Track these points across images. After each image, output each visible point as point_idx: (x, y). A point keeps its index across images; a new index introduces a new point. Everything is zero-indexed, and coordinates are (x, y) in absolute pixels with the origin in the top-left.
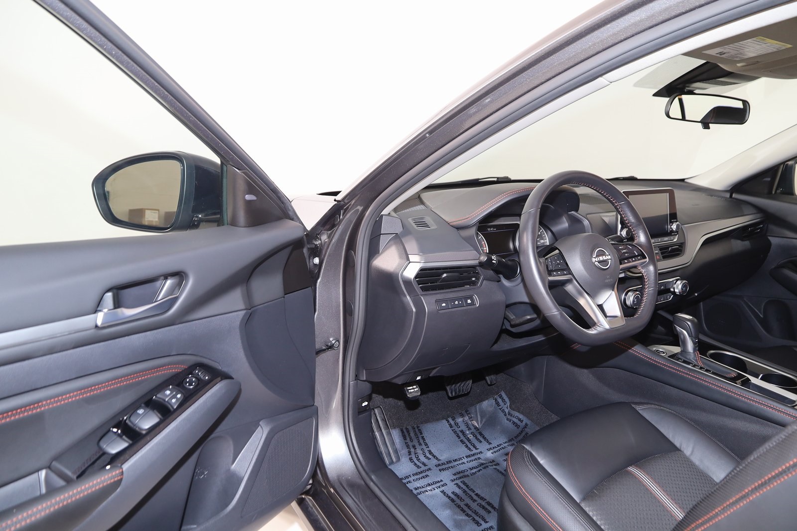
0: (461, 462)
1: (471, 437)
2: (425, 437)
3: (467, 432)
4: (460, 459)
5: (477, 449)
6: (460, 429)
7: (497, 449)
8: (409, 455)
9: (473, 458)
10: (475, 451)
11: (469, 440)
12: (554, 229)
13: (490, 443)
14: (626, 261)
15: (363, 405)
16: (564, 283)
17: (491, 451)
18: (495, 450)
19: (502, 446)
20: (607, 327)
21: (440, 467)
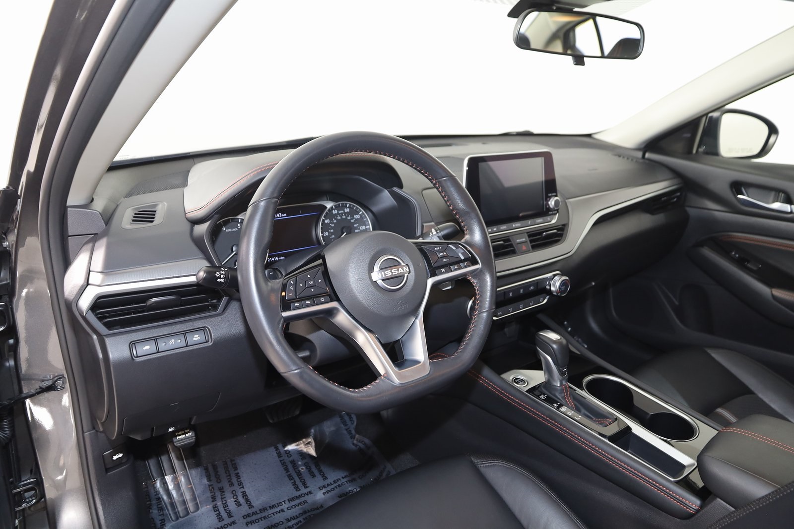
0: (278, 509)
1: (302, 469)
2: (240, 474)
3: (300, 463)
4: (280, 504)
5: (307, 487)
6: (291, 459)
7: (332, 486)
8: (213, 501)
9: (297, 502)
10: (303, 491)
11: (299, 474)
12: (374, 209)
13: (325, 478)
14: (443, 270)
15: (115, 458)
16: (331, 312)
17: (324, 490)
18: (329, 488)
19: (339, 483)
20: (397, 381)
21: (249, 519)
